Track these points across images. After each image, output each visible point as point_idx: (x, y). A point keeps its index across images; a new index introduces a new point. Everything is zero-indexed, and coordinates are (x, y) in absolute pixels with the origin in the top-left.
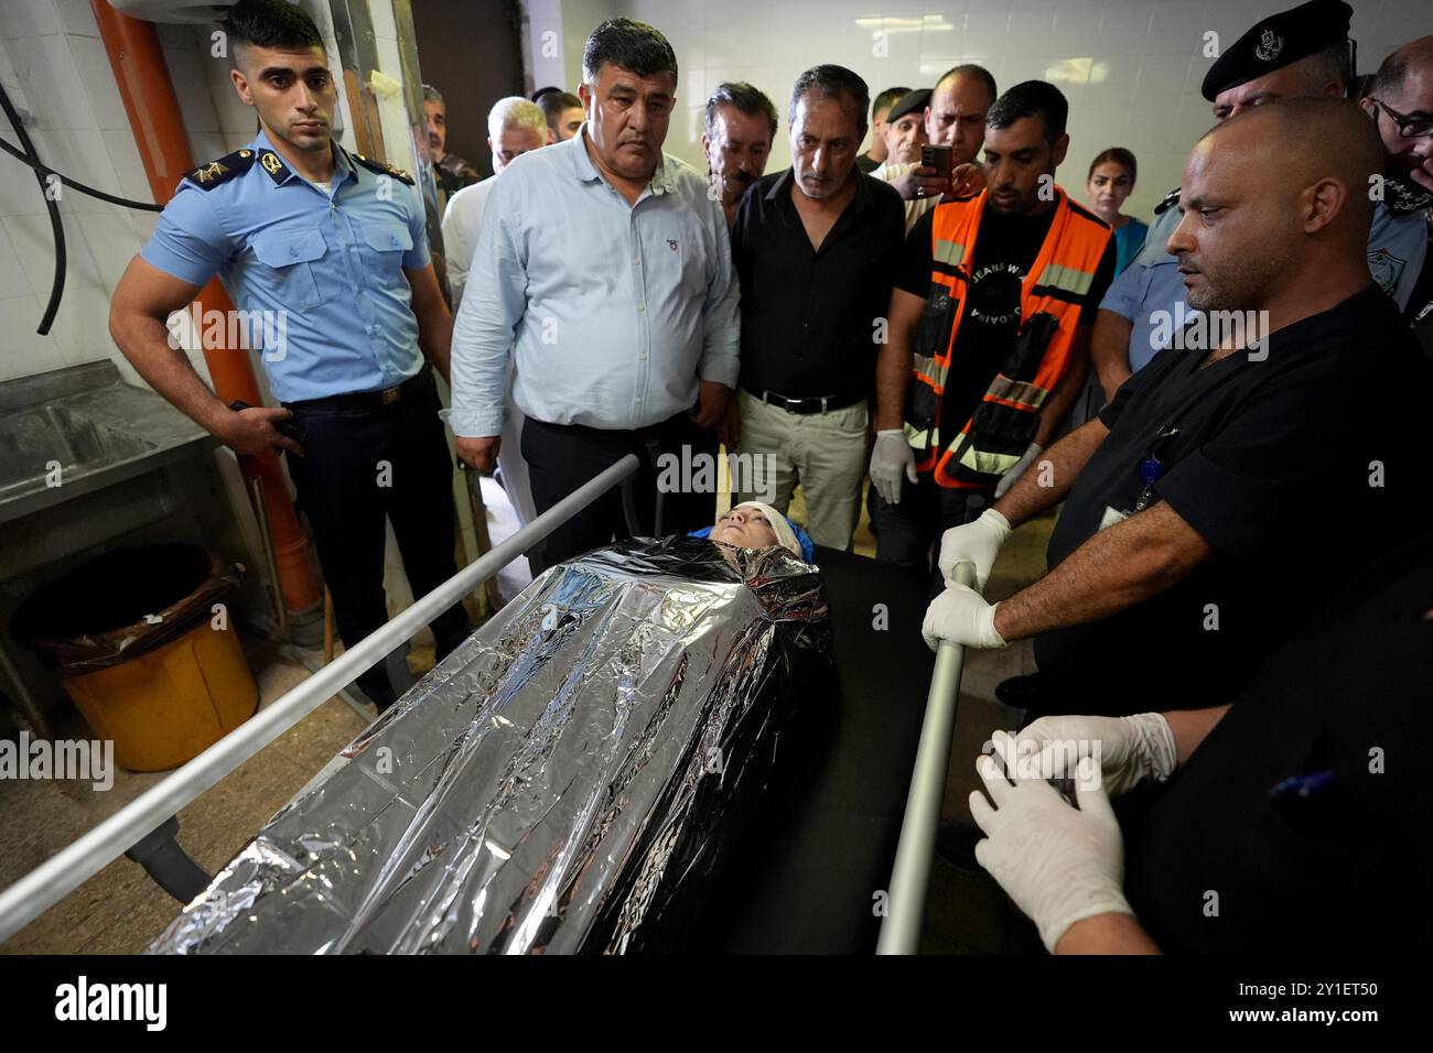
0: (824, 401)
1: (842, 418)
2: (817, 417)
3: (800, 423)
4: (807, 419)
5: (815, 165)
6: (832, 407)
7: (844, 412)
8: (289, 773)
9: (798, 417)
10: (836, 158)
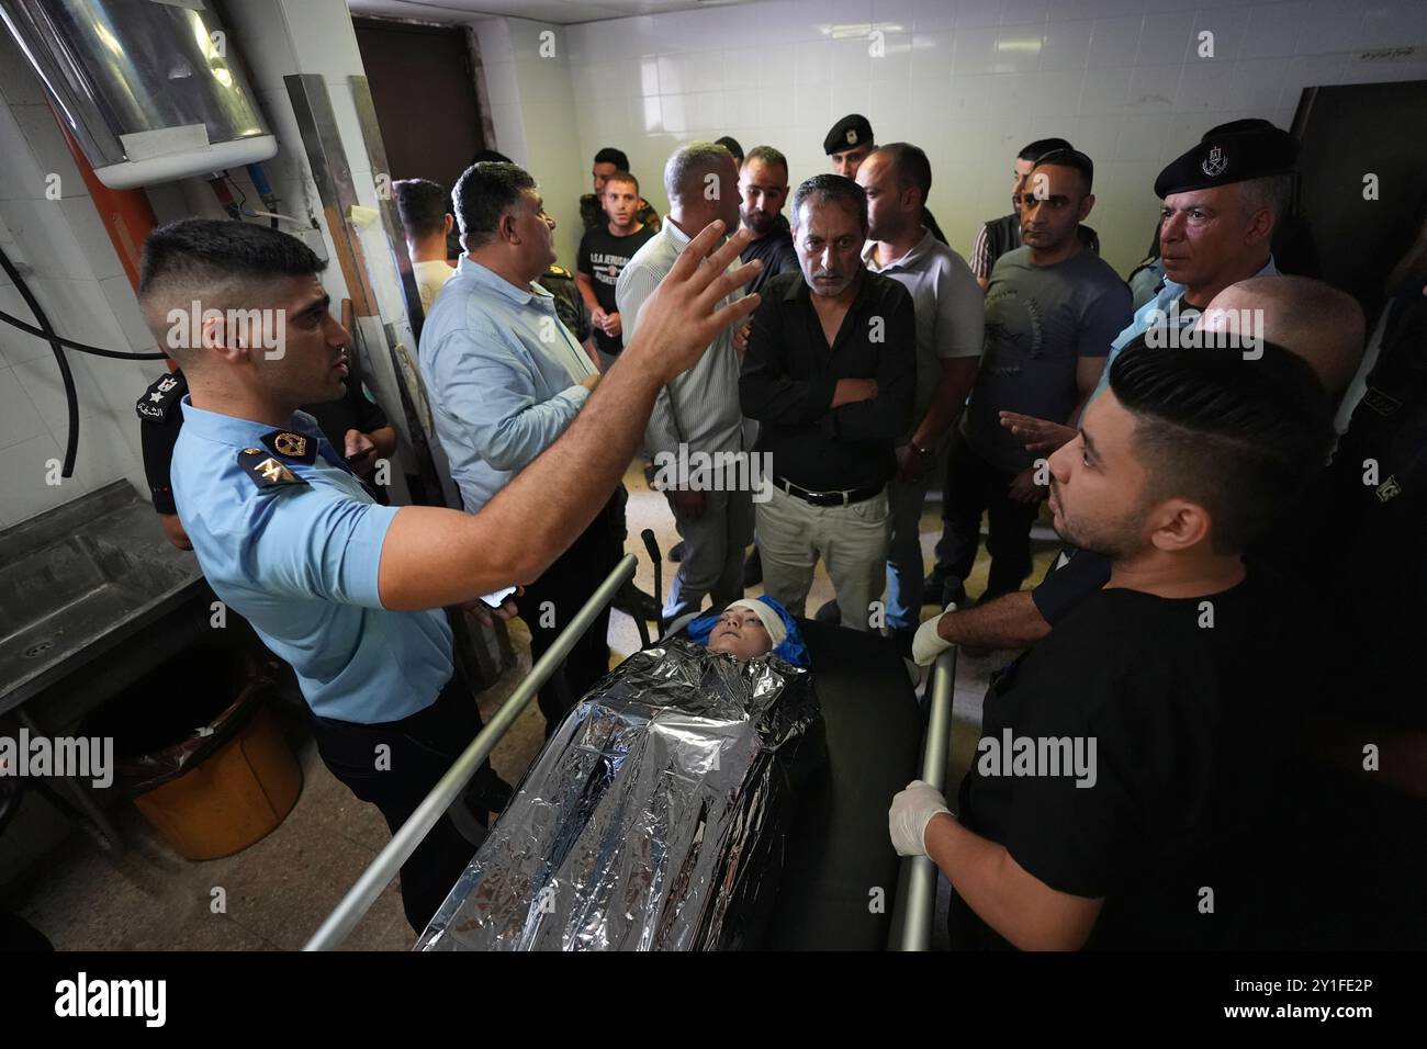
0: (845, 494)
1: (863, 510)
2: (838, 510)
3: (822, 514)
4: (829, 510)
5: (824, 263)
6: (853, 499)
7: (864, 504)
8: (342, 848)
9: (819, 509)
10: (844, 256)
